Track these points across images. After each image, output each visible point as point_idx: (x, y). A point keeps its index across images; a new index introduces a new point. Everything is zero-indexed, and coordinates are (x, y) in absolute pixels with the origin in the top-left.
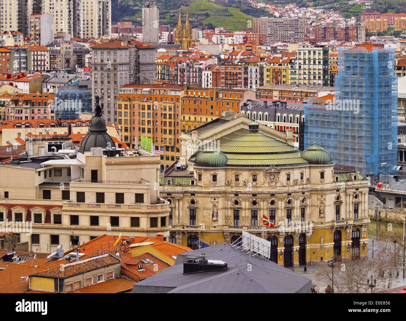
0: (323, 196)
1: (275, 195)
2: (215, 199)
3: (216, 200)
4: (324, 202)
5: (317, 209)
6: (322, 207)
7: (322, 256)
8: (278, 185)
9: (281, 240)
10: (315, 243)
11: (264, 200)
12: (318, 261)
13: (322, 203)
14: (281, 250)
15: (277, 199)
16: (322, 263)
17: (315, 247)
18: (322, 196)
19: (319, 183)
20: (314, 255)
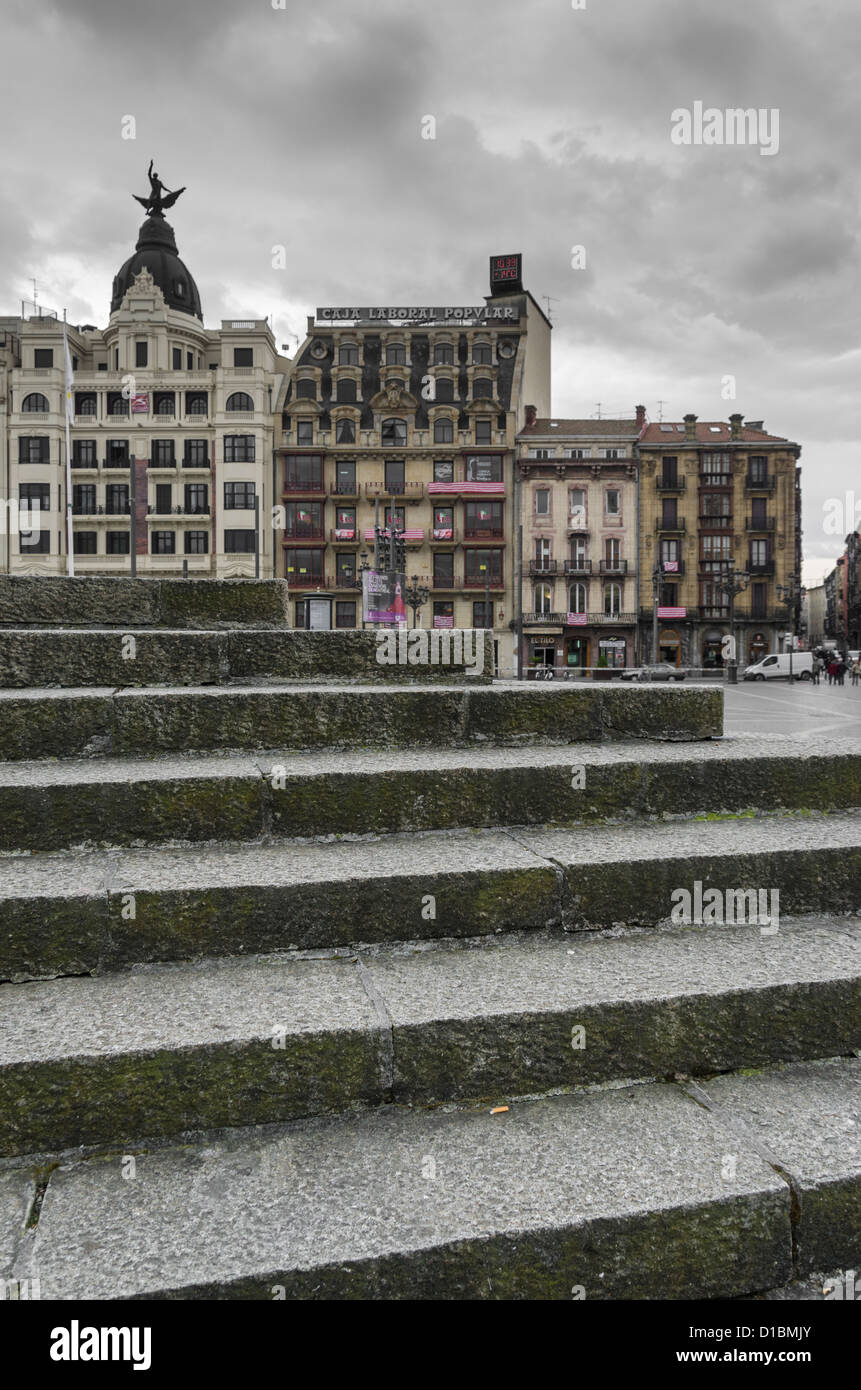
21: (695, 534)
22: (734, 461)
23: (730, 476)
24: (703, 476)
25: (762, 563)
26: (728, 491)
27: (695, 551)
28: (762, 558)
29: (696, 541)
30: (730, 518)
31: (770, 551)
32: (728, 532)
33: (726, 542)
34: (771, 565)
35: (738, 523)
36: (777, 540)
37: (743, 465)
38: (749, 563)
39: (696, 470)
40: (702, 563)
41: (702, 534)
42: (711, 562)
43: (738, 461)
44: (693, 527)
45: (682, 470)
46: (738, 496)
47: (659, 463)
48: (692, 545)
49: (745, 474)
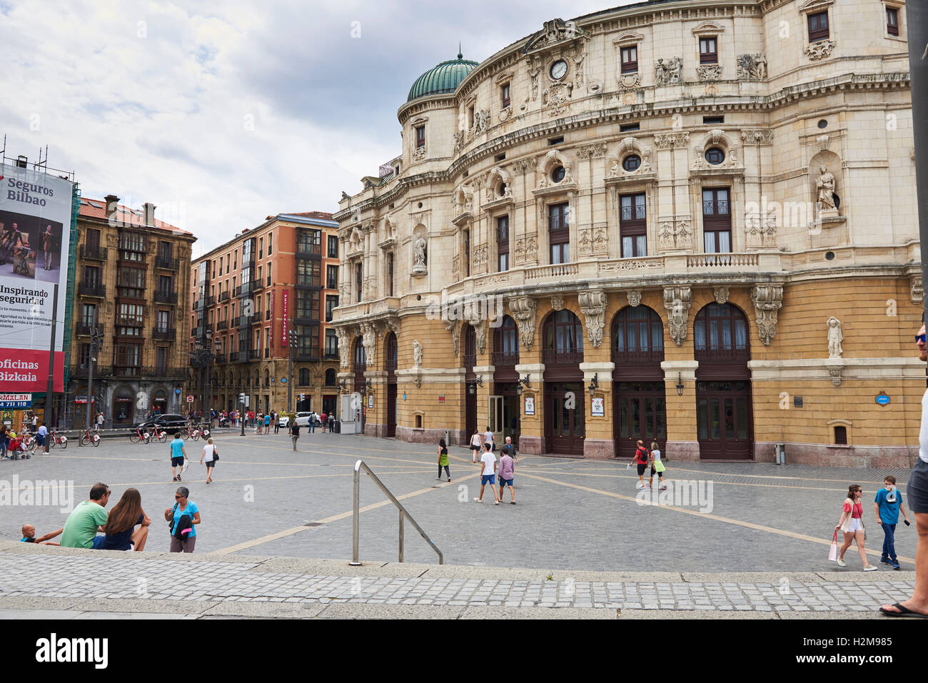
0: (827, 119)
1: (567, 137)
2: (420, 205)
3: (423, 208)
4: (834, 147)
5: (798, 190)
6: (828, 176)
7: (841, 420)
8: (576, 94)
9: (594, 331)
10: (800, 354)
11: (524, 168)
12: (821, 446)
13: (825, 153)
14: (596, 371)
15: (573, 153)
16: (842, 458)
17: (800, 374)
18: (822, 124)
19: (806, 61)
20: (799, 414)
21: (113, 301)
22: (147, 243)
23: (144, 254)
24: (121, 251)
25: (164, 331)
26: (143, 266)
27: (112, 316)
28: (164, 326)
29: (113, 307)
30: (142, 290)
31: (171, 321)
32: (140, 302)
33: (140, 311)
34: (171, 333)
35: (148, 294)
36: (177, 312)
37: (154, 247)
38: (155, 330)
39: (117, 246)
40: (117, 327)
41: (118, 302)
42: (126, 327)
43: (150, 243)
44: (110, 294)
45: (103, 243)
46: (149, 273)
47: (84, 233)
48: (109, 310)
49: (155, 255)
